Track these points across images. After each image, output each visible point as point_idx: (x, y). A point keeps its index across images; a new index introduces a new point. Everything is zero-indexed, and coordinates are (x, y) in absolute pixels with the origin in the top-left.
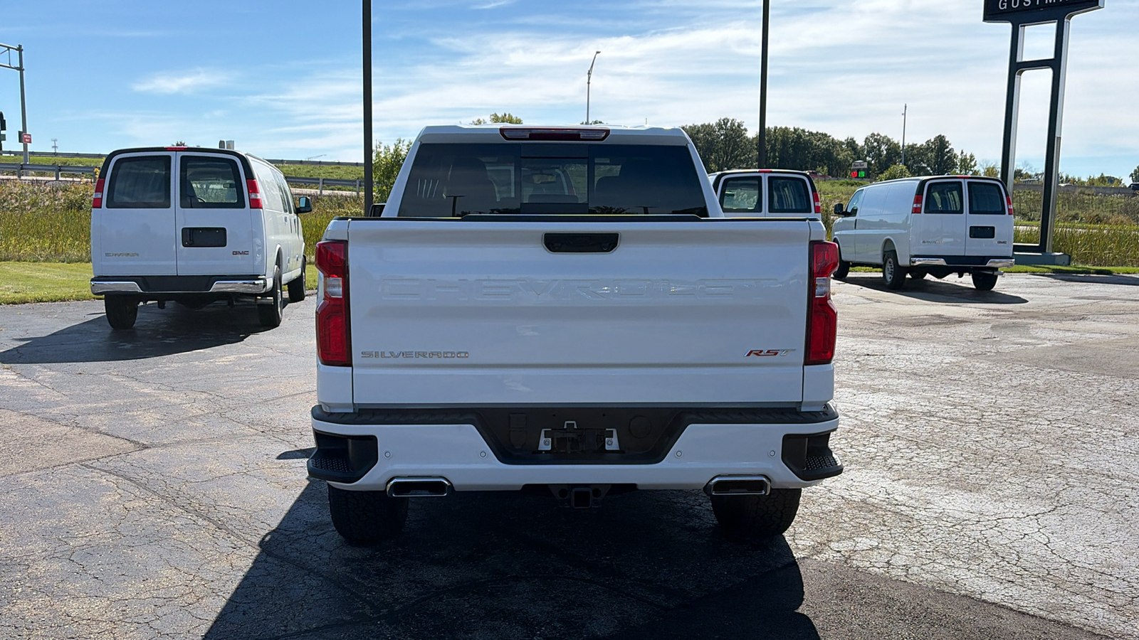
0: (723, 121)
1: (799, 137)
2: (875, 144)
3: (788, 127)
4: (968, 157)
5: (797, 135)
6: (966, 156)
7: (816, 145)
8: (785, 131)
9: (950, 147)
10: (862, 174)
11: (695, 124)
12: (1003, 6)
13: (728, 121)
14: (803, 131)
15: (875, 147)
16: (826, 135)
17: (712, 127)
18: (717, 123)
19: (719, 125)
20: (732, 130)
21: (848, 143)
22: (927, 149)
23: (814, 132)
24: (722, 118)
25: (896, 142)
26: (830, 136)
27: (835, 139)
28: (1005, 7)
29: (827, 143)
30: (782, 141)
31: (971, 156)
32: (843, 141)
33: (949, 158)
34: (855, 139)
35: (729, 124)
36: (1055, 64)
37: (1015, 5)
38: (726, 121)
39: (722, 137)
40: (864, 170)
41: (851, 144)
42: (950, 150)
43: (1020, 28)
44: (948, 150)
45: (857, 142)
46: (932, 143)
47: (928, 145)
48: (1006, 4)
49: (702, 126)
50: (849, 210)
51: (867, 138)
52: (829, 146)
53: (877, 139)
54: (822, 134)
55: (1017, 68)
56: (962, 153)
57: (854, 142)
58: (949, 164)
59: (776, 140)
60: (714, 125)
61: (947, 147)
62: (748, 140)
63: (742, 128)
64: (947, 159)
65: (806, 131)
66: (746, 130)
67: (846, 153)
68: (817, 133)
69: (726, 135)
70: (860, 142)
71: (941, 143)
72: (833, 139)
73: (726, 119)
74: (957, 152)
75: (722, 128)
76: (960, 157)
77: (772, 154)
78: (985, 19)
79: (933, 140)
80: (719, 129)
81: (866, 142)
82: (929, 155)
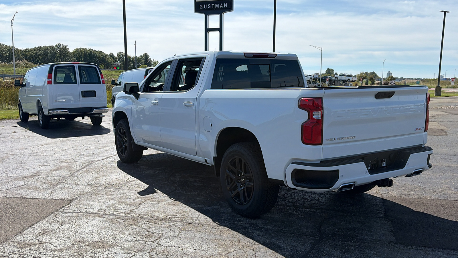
0: (59, 44)
1: (91, 52)
2: (121, 56)
3: (86, 48)
4: (156, 62)
5: (90, 52)
6: (155, 61)
7: (98, 56)
8: (85, 49)
9: (149, 58)
10: (118, 68)
11: (46, 46)
12: (201, 7)
13: (61, 45)
14: (93, 50)
15: (121, 57)
16: (102, 52)
17: (54, 47)
18: (56, 46)
19: (57, 46)
20: (63, 48)
21: (110, 55)
22: (141, 58)
23: (97, 50)
24: (58, 43)
25: (129, 55)
26: (103, 52)
27: (106, 54)
28: (202, 8)
29: (103, 55)
30: (84, 54)
31: (157, 62)
32: (109, 54)
33: (149, 62)
34: (113, 54)
35: (61, 46)
36: (220, 30)
37: (205, 7)
38: (60, 45)
39: (59, 52)
40: (119, 66)
41: (112, 56)
42: (150, 59)
43: (208, 16)
44: (149, 59)
45: (114, 55)
46: (143, 56)
47: (141, 57)
48: (202, 7)
49: (49, 46)
50: (118, 83)
51: (118, 54)
52: (104, 56)
53: (122, 54)
54: (100, 51)
55: (207, 30)
56: (154, 60)
57: (113, 55)
58: (149, 65)
59: (81, 53)
60: (55, 46)
61: (148, 58)
62: (70, 53)
63: (67, 48)
64: (149, 63)
65: (94, 50)
66: (68, 49)
67: (111, 59)
68: (98, 51)
69: (60, 51)
70: (115, 55)
71: (146, 56)
72: (105, 54)
73: (60, 44)
74: (152, 60)
75: (58, 48)
76: (153, 62)
77: (80, 59)
78: (195, 12)
79: (143, 55)
80: (57, 48)
81: (117, 55)
82: (142, 61)
